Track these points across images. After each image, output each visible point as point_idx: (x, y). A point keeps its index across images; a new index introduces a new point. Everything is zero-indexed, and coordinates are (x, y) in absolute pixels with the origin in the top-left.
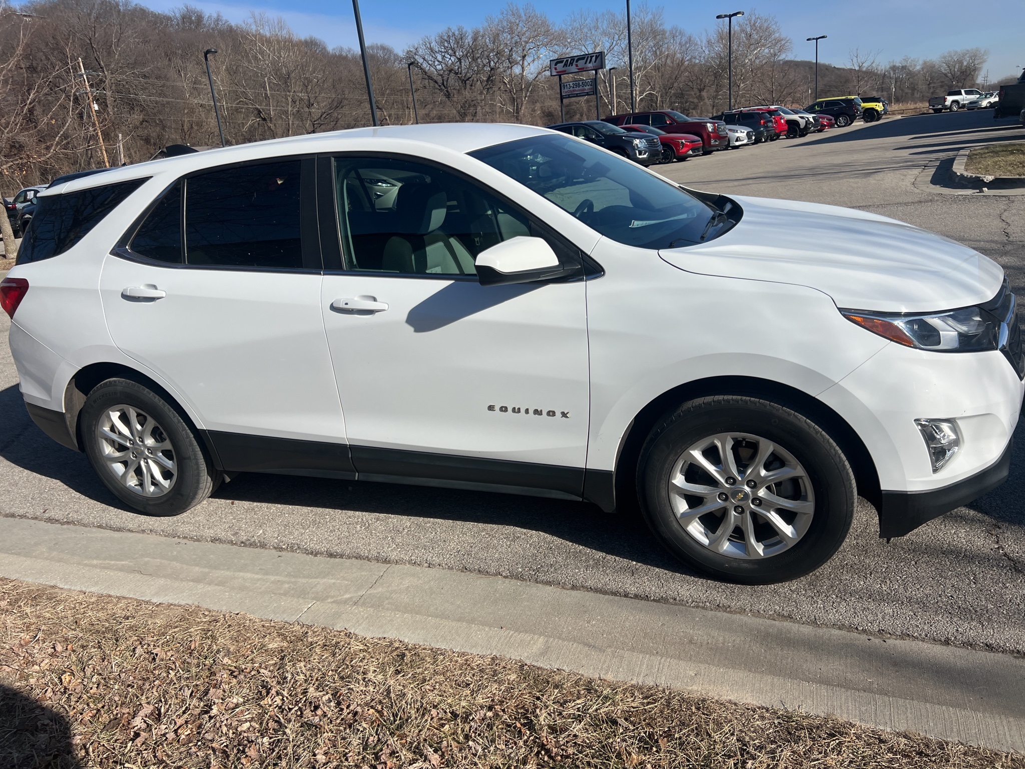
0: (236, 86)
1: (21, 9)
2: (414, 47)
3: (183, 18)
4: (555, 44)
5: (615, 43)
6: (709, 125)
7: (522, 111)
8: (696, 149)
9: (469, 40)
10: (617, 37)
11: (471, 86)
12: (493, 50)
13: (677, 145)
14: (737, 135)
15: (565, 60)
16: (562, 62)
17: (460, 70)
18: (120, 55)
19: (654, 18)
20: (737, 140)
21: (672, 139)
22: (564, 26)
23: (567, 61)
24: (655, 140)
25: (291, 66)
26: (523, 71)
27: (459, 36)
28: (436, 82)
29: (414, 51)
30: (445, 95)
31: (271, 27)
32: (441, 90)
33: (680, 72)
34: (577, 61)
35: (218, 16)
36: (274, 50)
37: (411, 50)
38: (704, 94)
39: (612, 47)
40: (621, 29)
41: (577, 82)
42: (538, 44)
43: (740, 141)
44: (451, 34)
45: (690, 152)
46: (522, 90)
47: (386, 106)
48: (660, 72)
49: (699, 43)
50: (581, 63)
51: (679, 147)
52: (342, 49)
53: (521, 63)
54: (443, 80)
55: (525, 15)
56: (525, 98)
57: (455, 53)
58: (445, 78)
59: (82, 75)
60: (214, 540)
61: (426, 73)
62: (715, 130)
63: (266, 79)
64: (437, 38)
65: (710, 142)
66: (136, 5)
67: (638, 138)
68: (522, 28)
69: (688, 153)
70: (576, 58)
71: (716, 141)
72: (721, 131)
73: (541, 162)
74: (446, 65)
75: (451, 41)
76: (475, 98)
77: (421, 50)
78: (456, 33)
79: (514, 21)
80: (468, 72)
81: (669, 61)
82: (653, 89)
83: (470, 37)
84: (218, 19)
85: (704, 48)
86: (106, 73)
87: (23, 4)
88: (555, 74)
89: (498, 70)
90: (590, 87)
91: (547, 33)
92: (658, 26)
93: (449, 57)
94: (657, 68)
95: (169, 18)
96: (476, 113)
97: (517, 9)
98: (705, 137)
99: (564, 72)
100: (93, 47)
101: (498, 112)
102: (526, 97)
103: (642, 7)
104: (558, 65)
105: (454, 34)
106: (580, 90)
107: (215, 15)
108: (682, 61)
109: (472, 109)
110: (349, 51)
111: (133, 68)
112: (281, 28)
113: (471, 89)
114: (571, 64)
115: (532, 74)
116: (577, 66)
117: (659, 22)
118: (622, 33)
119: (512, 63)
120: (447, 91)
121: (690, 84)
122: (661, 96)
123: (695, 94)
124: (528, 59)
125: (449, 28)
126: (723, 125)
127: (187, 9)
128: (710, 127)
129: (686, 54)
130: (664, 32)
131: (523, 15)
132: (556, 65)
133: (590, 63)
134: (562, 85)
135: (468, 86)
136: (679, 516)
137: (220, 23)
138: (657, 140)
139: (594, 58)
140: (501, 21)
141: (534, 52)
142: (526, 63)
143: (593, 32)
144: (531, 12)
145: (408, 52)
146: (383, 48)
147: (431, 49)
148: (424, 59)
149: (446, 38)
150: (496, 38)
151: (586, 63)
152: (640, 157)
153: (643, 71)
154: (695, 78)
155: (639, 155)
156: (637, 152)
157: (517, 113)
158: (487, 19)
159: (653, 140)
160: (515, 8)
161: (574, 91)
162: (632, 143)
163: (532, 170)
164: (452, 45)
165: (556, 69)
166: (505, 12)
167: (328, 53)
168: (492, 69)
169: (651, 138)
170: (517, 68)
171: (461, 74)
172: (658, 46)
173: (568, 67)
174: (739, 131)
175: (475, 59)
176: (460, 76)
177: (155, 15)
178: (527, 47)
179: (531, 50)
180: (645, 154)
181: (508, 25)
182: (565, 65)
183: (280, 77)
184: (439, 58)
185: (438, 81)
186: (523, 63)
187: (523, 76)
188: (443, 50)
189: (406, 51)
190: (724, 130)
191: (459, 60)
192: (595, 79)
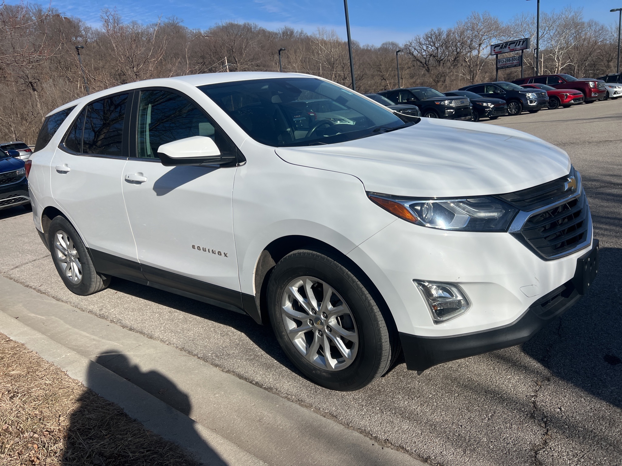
0: (304, 69)
1: (205, 33)
2: (409, 42)
3: (283, 34)
4: (502, 36)
5: (545, 32)
6: (591, 83)
7: (476, 79)
8: (577, 99)
9: (444, 36)
10: (547, 28)
11: (444, 64)
12: (459, 41)
13: (562, 96)
14: (615, 90)
15: (501, 44)
16: (499, 46)
17: (437, 54)
18: (246, 55)
19: (575, 15)
20: (615, 93)
21: (559, 93)
22: (509, 23)
23: (503, 45)
24: (543, 94)
25: (336, 57)
26: (479, 54)
27: (438, 34)
28: (421, 62)
29: (409, 44)
30: (426, 70)
31: (327, 35)
32: (424, 67)
33: (593, 50)
34: (509, 45)
35: (302, 31)
36: (328, 48)
37: (407, 44)
38: (611, 64)
39: (543, 35)
40: (551, 23)
41: (508, 59)
42: (491, 36)
43: (618, 94)
44: (433, 33)
45: (572, 101)
46: (477, 65)
47: (388, 78)
48: (578, 50)
49: (610, 30)
50: (512, 46)
51: (564, 98)
52: (368, 46)
53: (478, 49)
54: (426, 61)
55: (483, 18)
56: (479, 71)
57: (434, 44)
58: (428, 59)
59: (226, 66)
60: (91, 312)
61: (415, 57)
62: (595, 86)
63: (320, 65)
64: (424, 36)
65: (591, 95)
66: (260, 28)
67: (530, 92)
68: (480, 26)
69: (571, 102)
70: (509, 43)
71: (595, 94)
72: (601, 87)
73: (454, 106)
74: (428, 52)
75: (433, 37)
76: (445, 71)
77: (413, 44)
78: (437, 32)
79: (475, 22)
80: (442, 55)
81: (585, 42)
82: (572, 61)
83: (445, 34)
84: (301, 33)
85: (613, 33)
86: (238, 64)
87: (205, 30)
88: (494, 54)
89: (462, 54)
90: (517, 61)
91: (497, 28)
92: (578, 20)
93: (431, 47)
94: (576, 48)
95: (276, 34)
96: (445, 80)
97: (478, 15)
98: (587, 91)
99: (500, 53)
100: (233, 51)
101: (459, 80)
102: (479, 69)
103: (567, 8)
104: (496, 48)
105: (435, 33)
106: (510, 64)
107: (300, 31)
108: (595, 42)
109: (442, 79)
110: (372, 47)
111: (252, 62)
112: (333, 35)
113: (443, 66)
114: (505, 47)
115: (484, 55)
116: (509, 48)
117: (579, 17)
118: (551, 26)
119: (471, 48)
120: (428, 68)
121: (601, 57)
122: (578, 66)
123: (604, 64)
124: (483, 46)
125: (432, 30)
126: (603, 83)
127: (286, 28)
128: (591, 84)
129: (599, 38)
130: (583, 24)
131: (482, 19)
132: (495, 48)
133: (518, 45)
134: (498, 60)
135: (441, 64)
136: (288, 332)
137: (302, 35)
138: (544, 92)
139: (521, 43)
140: (467, 23)
141: (487, 41)
142: (481, 48)
143: (530, 26)
144: (487, 16)
145: (405, 45)
146: (393, 44)
147: (420, 43)
148: (415, 49)
149: (430, 36)
150: (462, 33)
151: (515, 46)
152: (532, 104)
153: (565, 50)
154: (605, 53)
155: (530, 103)
156: (529, 101)
157: (473, 80)
158: (458, 23)
159: (541, 93)
160: (477, 14)
161: (506, 64)
162: (526, 95)
163: (447, 112)
164: (433, 39)
165: (494, 51)
166: (470, 17)
167: (360, 48)
168: (458, 53)
169: (540, 92)
170: (475, 51)
171: (437, 57)
172: (578, 33)
173: (503, 49)
174: (617, 87)
175: (447, 48)
176: (437, 58)
177: (269, 33)
178: (483, 38)
179: (485, 40)
180: (535, 102)
181: (471, 25)
182: (501, 48)
183: (330, 63)
184: (425, 48)
185: (423, 62)
186: (479, 49)
187: (478, 57)
188: (427, 43)
189: (404, 45)
190: (603, 86)
191: (437, 48)
192: (522, 56)
